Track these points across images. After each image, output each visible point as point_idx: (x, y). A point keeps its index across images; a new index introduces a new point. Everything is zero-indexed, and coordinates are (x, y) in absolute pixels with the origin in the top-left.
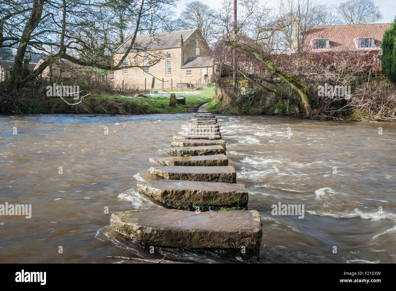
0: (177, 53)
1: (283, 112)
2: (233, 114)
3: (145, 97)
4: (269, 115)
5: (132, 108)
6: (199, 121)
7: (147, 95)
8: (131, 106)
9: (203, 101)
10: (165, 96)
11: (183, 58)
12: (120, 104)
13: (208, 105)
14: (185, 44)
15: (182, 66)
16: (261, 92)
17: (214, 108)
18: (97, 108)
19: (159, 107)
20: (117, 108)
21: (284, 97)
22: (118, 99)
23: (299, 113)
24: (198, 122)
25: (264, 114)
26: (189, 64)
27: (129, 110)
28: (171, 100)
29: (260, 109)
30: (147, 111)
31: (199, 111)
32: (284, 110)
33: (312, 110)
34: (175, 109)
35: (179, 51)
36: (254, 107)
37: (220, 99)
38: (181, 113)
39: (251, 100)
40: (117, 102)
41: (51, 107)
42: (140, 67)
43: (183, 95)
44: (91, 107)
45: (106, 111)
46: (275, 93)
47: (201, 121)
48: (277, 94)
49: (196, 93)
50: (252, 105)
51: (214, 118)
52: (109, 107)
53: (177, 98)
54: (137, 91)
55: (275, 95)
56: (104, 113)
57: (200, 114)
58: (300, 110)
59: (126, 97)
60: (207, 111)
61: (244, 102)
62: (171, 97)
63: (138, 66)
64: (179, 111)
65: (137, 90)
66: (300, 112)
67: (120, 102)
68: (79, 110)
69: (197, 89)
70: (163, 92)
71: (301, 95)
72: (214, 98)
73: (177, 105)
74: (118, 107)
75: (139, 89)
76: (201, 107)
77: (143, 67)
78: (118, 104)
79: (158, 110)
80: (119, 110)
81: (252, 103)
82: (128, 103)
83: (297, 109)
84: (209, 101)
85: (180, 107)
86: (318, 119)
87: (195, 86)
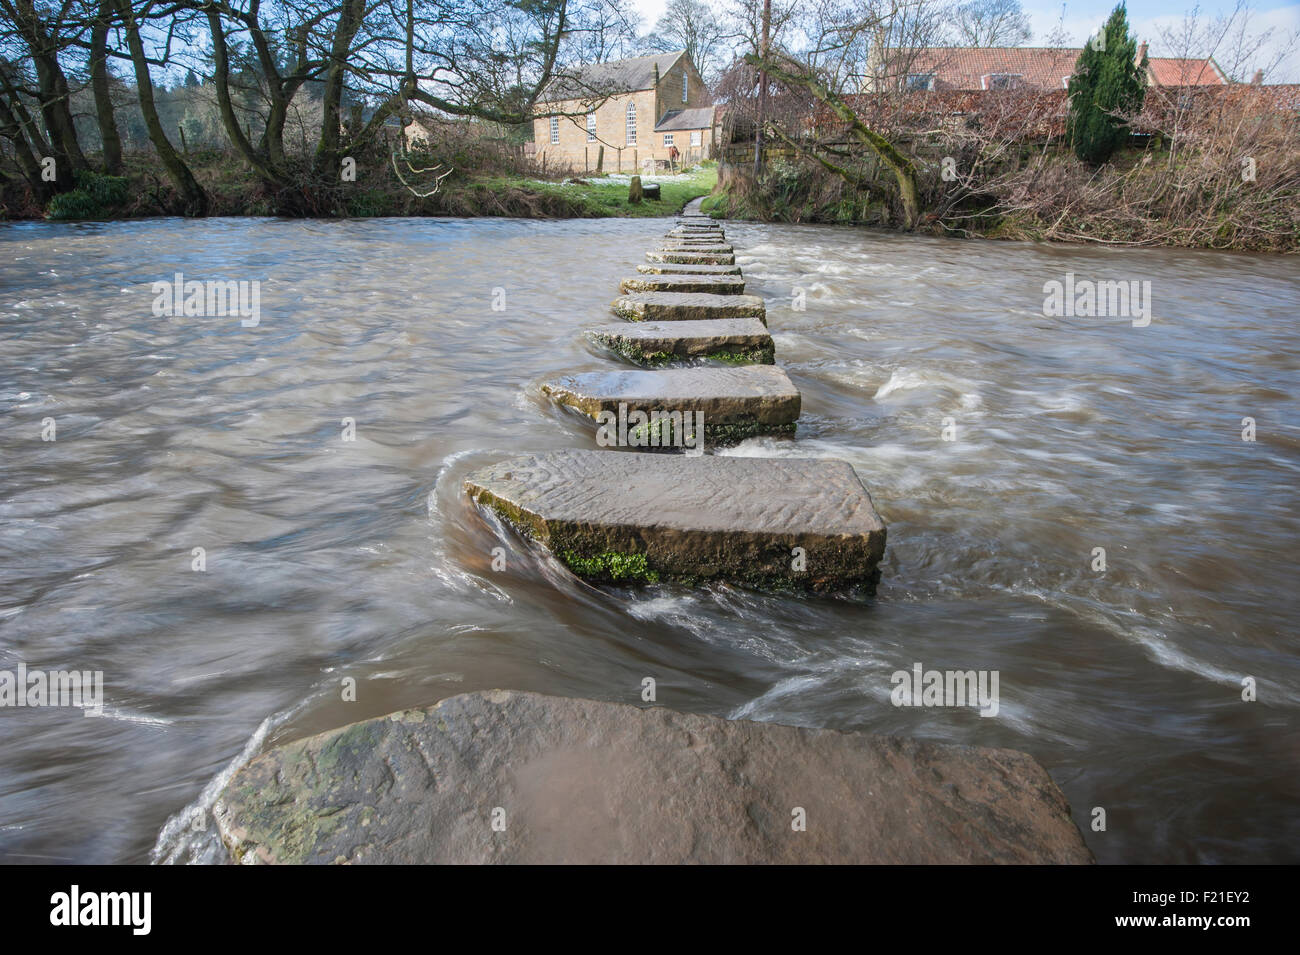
0: (647, 100)
1: (855, 218)
2: (751, 220)
3: (583, 183)
4: (826, 223)
5: (555, 207)
6: (687, 235)
7: (588, 180)
8: (554, 200)
9: (693, 193)
10: (621, 182)
11: (659, 112)
12: (533, 197)
13: (704, 201)
14: (662, 82)
15: (656, 126)
16: (812, 176)
17: (716, 208)
18: (490, 206)
19: (610, 205)
20: (526, 205)
21: (863, 186)
22: (528, 186)
23: (889, 220)
24: (685, 238)
25: (814, 220)
26: (670, 124)
27: (550, 209)
28: (631, 190)
29: (807, 211)
30: (585, 212)
31: (685, 214)
32: (857, 212)
33: (920, 213)
34: (640, 209)
35: (652, 95)
36: (796, 206)
37: (727, 188)
38: (651, 216)
39: (791, 190)
40: (527, 193)
41: (402, 204)
42: (568, 116)
43: (657, 181)
44: (477, 203)
45: (505, 211)
46: (845, 176)
47: (692, 235)
48: (849, 179)
49: (681, 178)
50: (791, 202)
51: (719, 230)
52: (511, 203)
53: (645, 187)
54: (570, 172)
55: (844, 179)
56: (502, 215)
57: (689, 221)
58: (890, 214)
59: (545, 183)
60: (701, 214)
61: (776, 195)
62: (633, 184)
63: (562, 114)
64: (646, 213)
65: (570, 170)
66: (891, 218)
67: (533, 193)
68: (455, 208)
69: (683, 172)
70: (620, 176)
71: (900, 181)
72: (715, 187)
73: (643, 200)
74: (528, 203)
75: (573, 168)
76: (689, 206)
77: (574, 115)
78: (529, 197)
79: (608, 209)
80: (530, 209)
81: (792, 199)
82: (547, 195)
83: (886, 213)
84: (703, 193)
85: (650, 204)
86: (930, 234)
87: (679, 166)
